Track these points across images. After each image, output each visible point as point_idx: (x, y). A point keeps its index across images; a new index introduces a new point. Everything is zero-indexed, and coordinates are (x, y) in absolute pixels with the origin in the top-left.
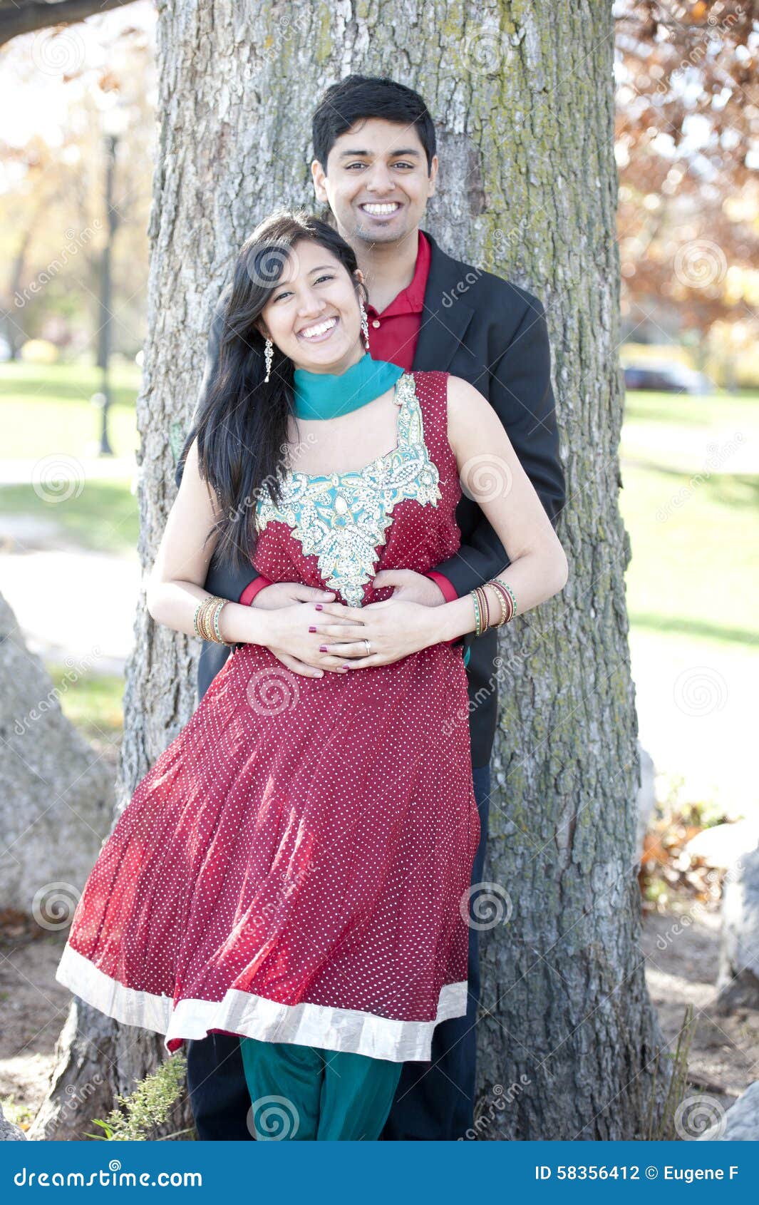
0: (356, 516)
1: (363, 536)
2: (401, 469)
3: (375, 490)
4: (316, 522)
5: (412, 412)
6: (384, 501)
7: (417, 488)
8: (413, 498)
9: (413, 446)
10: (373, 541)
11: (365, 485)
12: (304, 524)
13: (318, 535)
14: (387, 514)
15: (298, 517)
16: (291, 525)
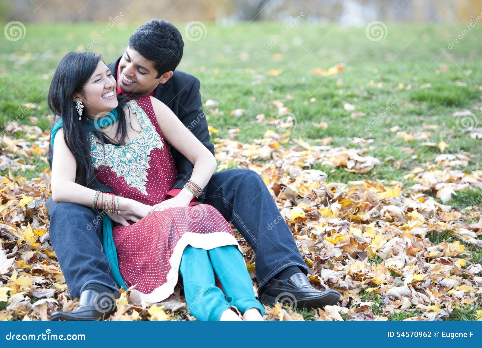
0: (136, 158)
1: (140, 166)
2: (147, 137)
3: (141, 147)
4: (120, 164)
5: (141, 113)
6: (146, 151)
7: (156, 143)
8: (156, 147)
9: (148, 126)
10: (144, 168)
11: (136, 146)
12: (116, 165)
13: (122, 169)
14: (148, 156)
15: (113, 162)
16: (110, 166)
